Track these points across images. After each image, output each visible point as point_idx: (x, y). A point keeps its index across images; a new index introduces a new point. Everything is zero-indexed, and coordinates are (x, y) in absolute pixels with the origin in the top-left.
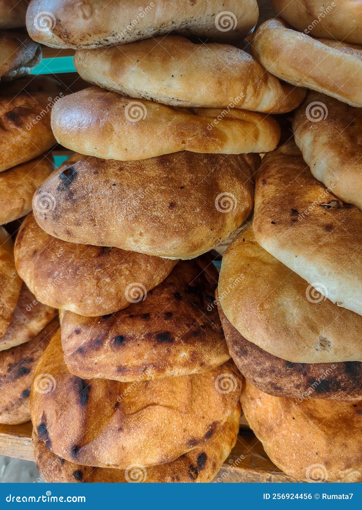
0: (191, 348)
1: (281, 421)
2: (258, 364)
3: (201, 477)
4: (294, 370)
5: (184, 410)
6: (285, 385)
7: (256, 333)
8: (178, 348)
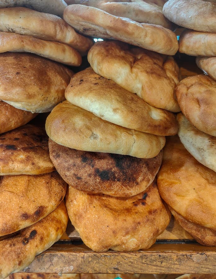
0: (27, 154)
1: (87, 210)
2: (66, 162)
3: (31, 244)
4: (86, 164)
5: (21, 195)
6: (82, 175)
7: (59, 134)
8: (18, 153)
